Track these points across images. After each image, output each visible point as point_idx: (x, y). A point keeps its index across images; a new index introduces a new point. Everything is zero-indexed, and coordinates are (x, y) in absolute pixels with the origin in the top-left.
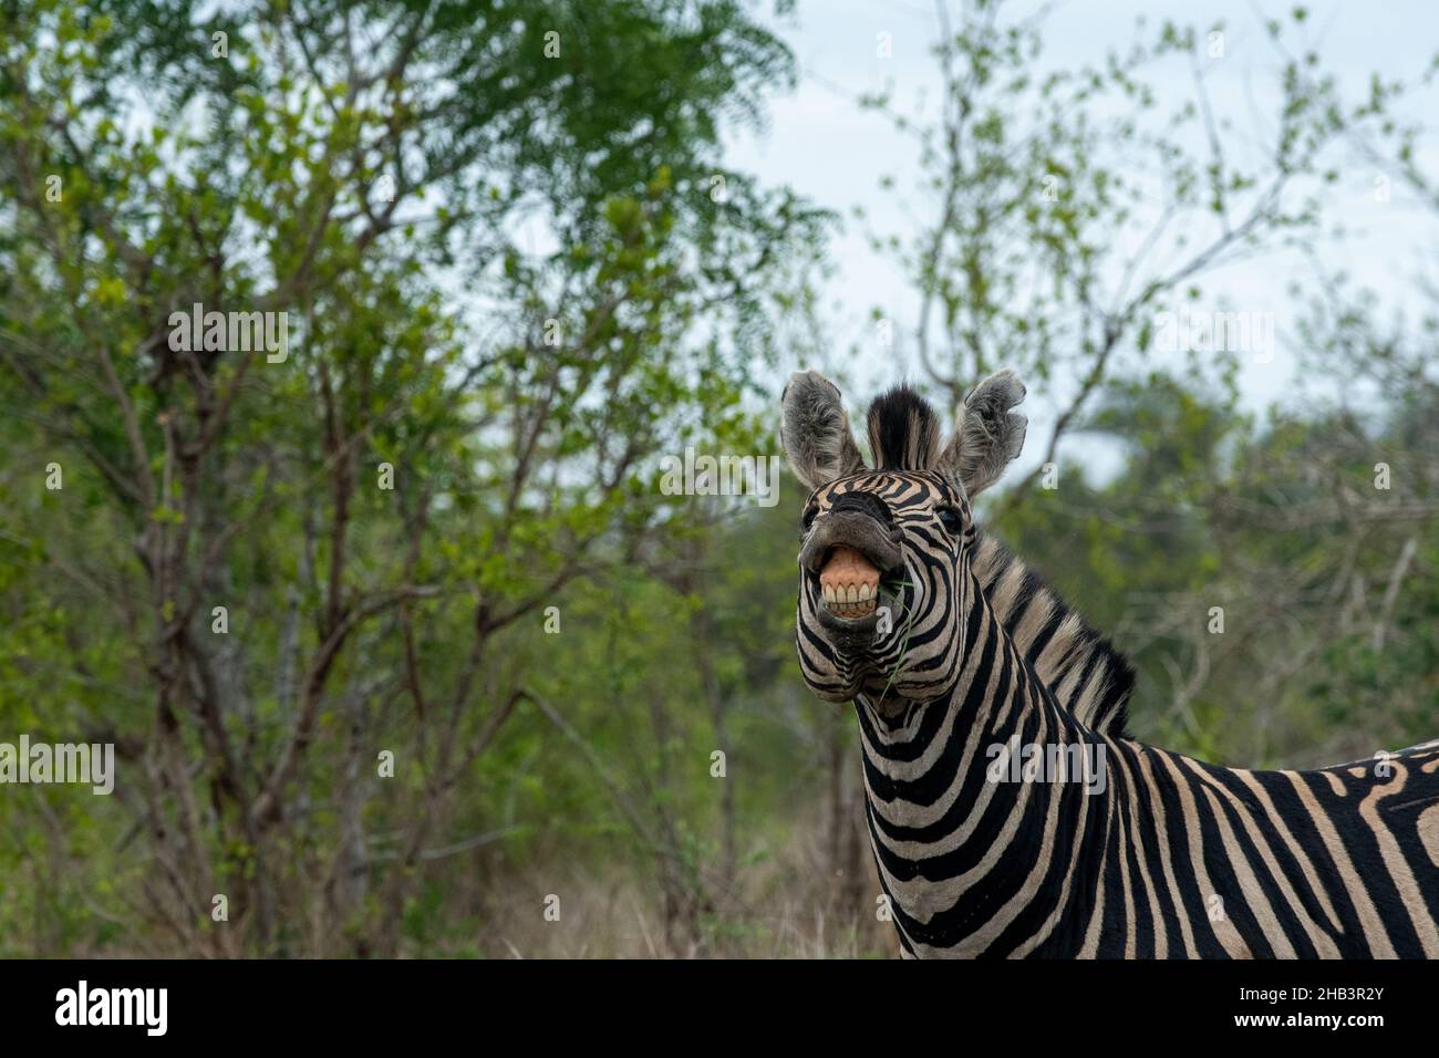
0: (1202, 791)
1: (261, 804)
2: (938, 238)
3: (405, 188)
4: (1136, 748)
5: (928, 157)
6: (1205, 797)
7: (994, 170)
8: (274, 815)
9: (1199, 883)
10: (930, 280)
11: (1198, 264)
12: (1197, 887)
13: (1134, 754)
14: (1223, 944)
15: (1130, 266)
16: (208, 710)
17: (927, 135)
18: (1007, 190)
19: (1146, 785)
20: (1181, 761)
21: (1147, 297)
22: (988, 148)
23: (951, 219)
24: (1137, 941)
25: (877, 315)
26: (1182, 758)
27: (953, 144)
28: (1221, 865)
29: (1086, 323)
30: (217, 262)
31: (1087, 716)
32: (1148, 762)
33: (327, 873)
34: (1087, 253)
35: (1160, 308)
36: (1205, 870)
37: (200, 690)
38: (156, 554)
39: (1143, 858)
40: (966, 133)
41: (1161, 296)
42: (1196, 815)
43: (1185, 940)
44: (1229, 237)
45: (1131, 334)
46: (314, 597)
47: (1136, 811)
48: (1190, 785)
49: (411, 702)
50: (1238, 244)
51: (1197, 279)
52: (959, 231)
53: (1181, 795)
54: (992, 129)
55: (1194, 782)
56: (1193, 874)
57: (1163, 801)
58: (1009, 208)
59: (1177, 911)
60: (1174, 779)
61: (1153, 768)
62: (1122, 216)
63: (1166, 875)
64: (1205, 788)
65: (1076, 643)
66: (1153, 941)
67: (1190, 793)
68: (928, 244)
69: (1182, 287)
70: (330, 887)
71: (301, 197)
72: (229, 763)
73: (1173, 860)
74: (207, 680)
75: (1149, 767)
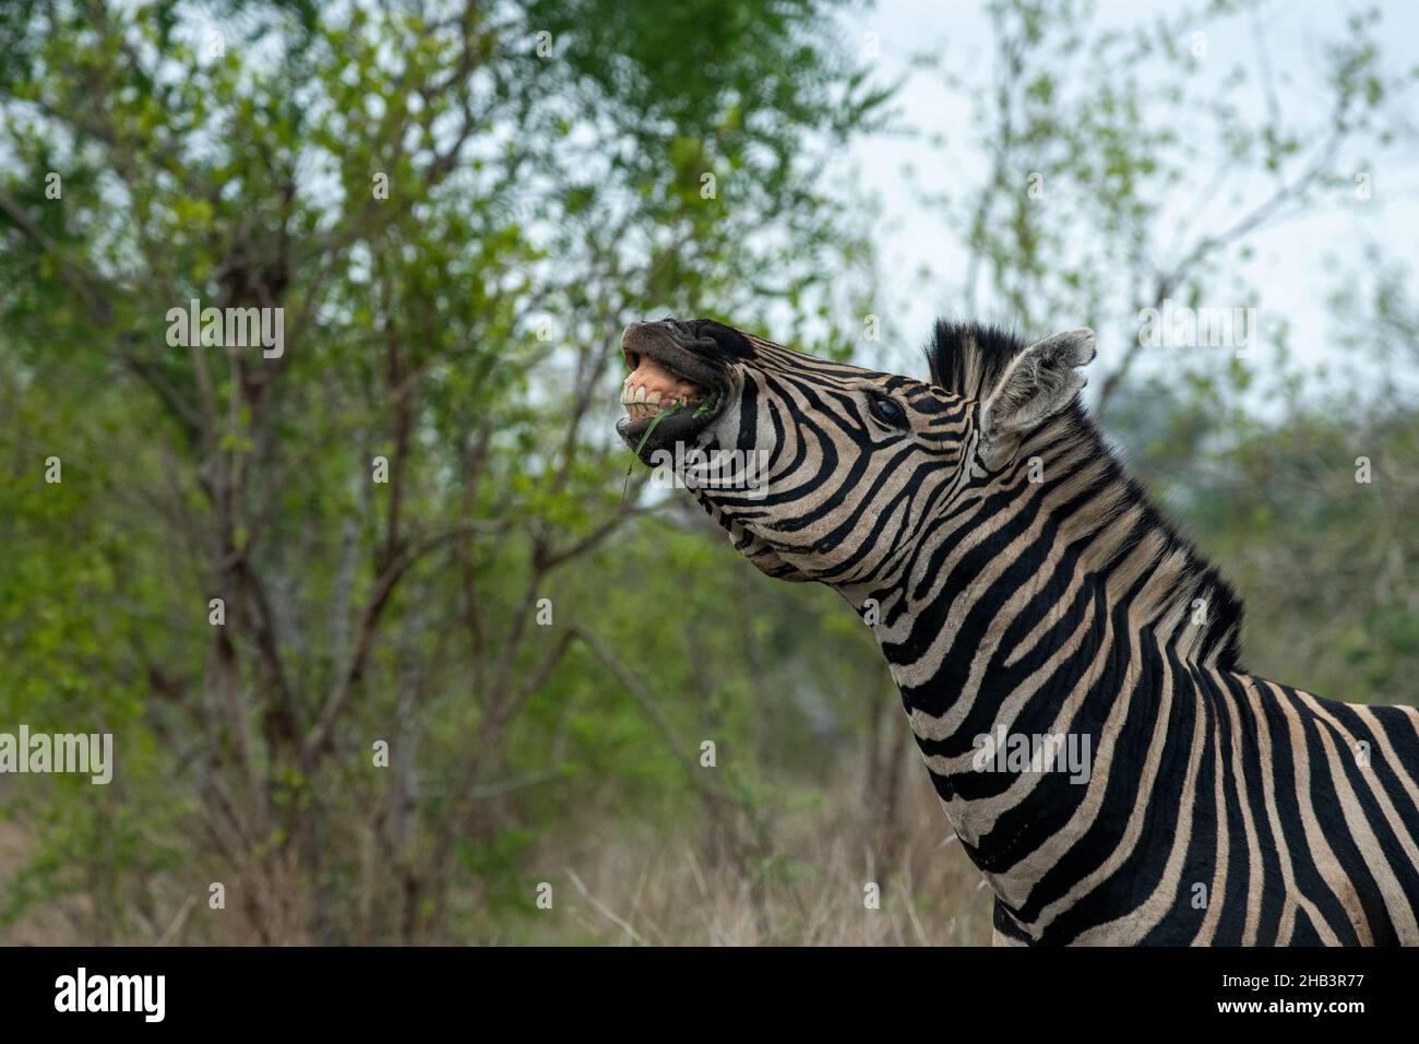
0: (1314, 724)
1: (314, 736)
2: (987, 198)
3: (470, 128)
4: (1246, 681)
5: (979, 118)
6: (1317, 732)
7: (1042, 131)
8: (327, 746)
9: (1302, 818)
10: (978, 238)
11: (1251, 224)
12: (1301, 823)
13: (1242, 688)
14: (1326, 879)
15: (1182, 226)
16: (266, 641)
17: (978, 94)
18: (1057, 150)
19: (1253, 717)
20: (1296, 695)
21: (1197, 257)
22: (1039, 109)
23: (1000, 180)
24: (1229, 875)
25: (925, 273)
26: (1297, 692)
27: (1004, 102)
28: (1329, 802)
29: (1137, 280)
30: (289, 191)
31: (1191, 650)
32: (1257, 695)
33: (378, 807)
34: (1141, 211)
35: (1213, 269)
36: (1310, 805)
37: (257, 621)
38: (218, 484)
39: (1245, 792)
40: (1017, 92)
41: (1212, 257)
42: (1306, 749)
43: (1284, 874)
44: (1282, 196)
45: (1182, 293)
46: (372, 532)
47: (1240, 744)
48: (1301, 719)
49: (469, 639)
50: (1291, 205)
51: (1253, 238)
52: (1009, 189)
53: (1291, 728)
54: (1044, 89)
55: (1307, 716)
56: (1297, 808)
57: (1271, 734)
58: (1057, 169)
59: (1277, 845)
60: (1285, 712)
61: (1262, 700)
62: (1175, 176)
63: (1268, 808)
64: (1318, 723)
65: (1180, 579)
66: (1247, 874)
67: (1301, 726)
68: (977, 203)
69: (1234, 248)
70: (380, 822)
71: (373, 130)
72: (286, 695)
73: (1277, 794)
74: (265, 609)
75: (1258, 699)
